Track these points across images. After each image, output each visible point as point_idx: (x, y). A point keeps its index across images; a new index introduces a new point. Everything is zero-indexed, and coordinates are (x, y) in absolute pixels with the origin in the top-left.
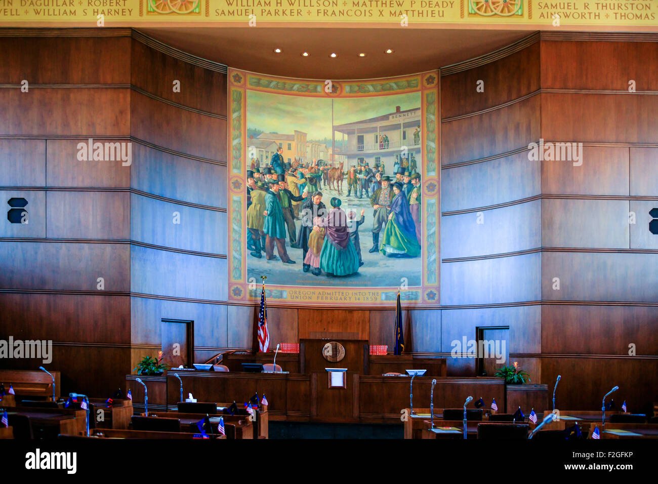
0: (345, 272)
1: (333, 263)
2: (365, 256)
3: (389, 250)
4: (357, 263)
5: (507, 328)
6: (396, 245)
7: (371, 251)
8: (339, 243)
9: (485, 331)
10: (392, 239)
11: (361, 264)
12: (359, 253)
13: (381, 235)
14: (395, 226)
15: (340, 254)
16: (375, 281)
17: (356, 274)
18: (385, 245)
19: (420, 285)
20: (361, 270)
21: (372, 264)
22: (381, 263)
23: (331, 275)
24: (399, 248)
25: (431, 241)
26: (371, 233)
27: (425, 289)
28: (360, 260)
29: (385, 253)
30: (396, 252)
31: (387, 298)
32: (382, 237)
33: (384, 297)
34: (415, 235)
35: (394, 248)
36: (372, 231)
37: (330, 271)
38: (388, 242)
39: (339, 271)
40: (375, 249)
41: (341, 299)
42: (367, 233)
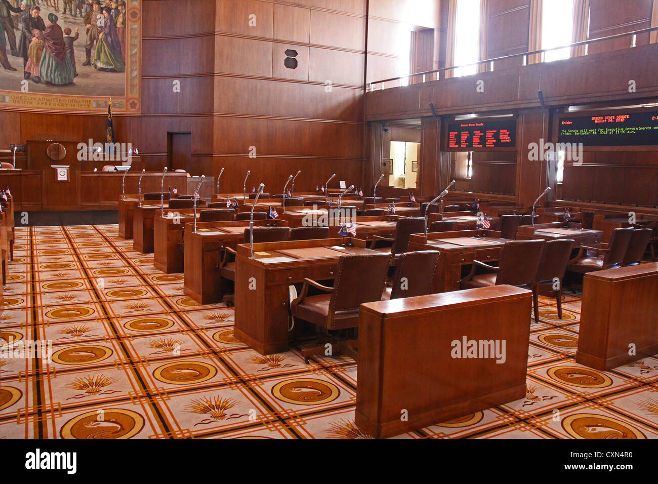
0: (62, 81)
1: (51, 73)
2: (79, 69)
3: (100, 65)
4: (72, 73)
5: (189, 133)
6: (105, 61)
7: (84, 65)
8: (57, 55)
9: (174, 135)
10: (102, 55)
11: (76, 75)
12: (74, 66)
13: (92, 51)
14: (105, 44)
15: (57, 66)
16: (87, 91)
17: (71, 84)
18: (96, 60)
19: (124, 95)
20: (75, 80)
21: (86, 76)
22: (93, 75)
23: (49, 83)
24: (107, 63)
25: (134, 59)
26: (84, 49)
27: (128, 99)
28: (75, 71)
29: (96, 66)
30: (105, 66)
31: (98, 105)
32: (94, 53)
33: (95, 105)
34: (121, 53)
35: (104, 63)
36: (85, 46)
37: (49, 80)
38: (99, 58)
39: (57, 80)
40: (88, 63)
41: (58, 105)
42: (81, 48)
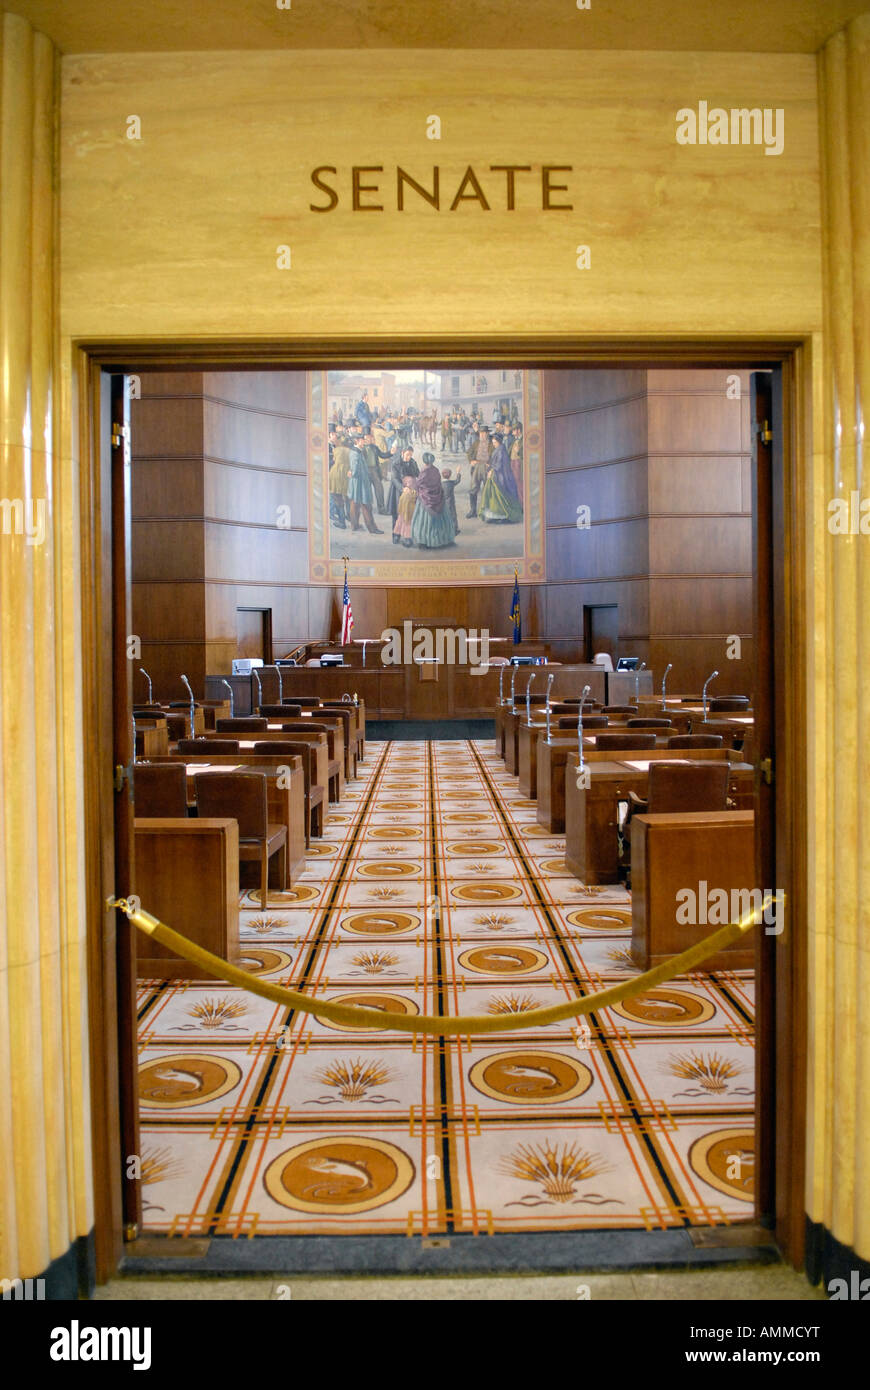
0: (440, 542)
1: (426, 531)
2: (463, 522)
3: (489, 515)
4: (453, 532)
5: (615, 606)
6: (496, 508)
7: (469, 517)
8: (433, 508)
9: (595, 611)
10: (492, 501)
11: (457, 532)
12: (455, 520)
13: (479, 497)
14: (495, 485)
15: (434, 521)
16: (472, 553)
17: (452, 545)
18: (483, 509)
19: (521, 555)
20: (457, 539)
21: (471, 532)
22: (481, 530)
23: (424, 547)
24: (499, 512)
25: (535, 503)
26: (468, 495)
27: (527, 561)
28: (456, 527)
29: (483, 518)
30: (496, 517)
31: (488, 572)
32: (481, 499)
33: (482, 571)
34: (517, 496)
35: (494, 513)
36: (469, 491)
37: (423, 542)
38: (488, 505)
39: (433, 541)
40: (473, 514)
41: (435, 575)
42: (463, 495)
